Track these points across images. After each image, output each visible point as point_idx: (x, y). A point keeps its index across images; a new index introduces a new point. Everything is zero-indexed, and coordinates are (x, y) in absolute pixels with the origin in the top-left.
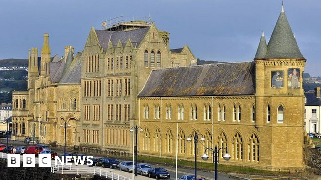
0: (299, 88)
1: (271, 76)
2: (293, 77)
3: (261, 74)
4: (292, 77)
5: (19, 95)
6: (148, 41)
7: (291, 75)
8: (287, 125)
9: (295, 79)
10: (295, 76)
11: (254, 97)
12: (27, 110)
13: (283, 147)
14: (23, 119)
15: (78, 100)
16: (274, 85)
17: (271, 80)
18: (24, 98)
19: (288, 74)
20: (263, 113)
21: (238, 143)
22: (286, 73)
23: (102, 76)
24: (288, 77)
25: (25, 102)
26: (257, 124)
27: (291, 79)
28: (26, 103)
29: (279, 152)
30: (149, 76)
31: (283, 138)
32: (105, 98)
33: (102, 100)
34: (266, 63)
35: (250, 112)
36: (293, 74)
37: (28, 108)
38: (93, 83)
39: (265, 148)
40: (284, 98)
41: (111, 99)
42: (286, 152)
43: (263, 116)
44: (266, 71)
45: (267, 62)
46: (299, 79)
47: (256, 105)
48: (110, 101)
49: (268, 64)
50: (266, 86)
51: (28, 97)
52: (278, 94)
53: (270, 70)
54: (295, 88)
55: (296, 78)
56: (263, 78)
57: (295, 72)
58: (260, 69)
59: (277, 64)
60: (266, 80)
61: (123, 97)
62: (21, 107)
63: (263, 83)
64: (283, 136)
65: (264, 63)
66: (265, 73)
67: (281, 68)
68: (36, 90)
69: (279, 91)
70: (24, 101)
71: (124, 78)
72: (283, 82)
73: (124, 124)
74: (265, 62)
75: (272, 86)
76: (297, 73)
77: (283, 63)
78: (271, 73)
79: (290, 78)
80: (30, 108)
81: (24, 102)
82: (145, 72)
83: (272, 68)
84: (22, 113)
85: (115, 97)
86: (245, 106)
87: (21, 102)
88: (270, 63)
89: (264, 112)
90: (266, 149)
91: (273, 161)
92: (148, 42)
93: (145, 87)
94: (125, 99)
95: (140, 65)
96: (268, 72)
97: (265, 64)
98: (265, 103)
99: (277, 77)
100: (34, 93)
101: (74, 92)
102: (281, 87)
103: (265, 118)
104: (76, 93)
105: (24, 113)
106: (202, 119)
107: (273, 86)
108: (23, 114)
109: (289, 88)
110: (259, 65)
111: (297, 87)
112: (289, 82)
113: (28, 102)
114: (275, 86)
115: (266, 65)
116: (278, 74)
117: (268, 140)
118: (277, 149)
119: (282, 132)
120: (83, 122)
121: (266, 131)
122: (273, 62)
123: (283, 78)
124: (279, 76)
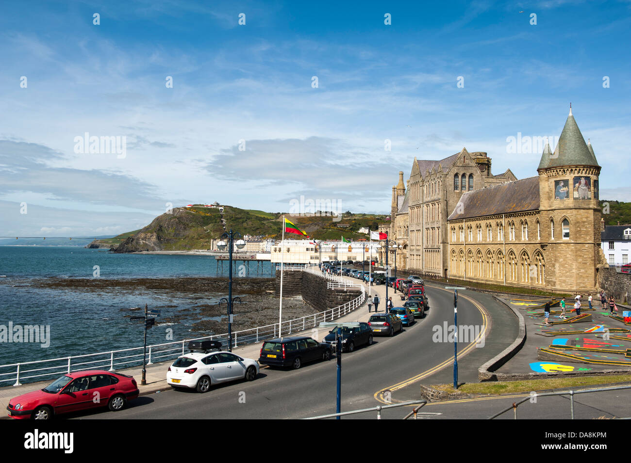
0: (590, 199)
2: (580, 186)
3: (545, 186)
4: (578, 187)
5: (383, 227)
7: (577, 184)
8: (573, 242)
9: (583, 189)
10: (583, 185)
11: (538, 211)
13: (569, 267)
16: (557, 196)
17: (554, 191)
19: (575, 183)
20: (547, 229)
21: (526, 263)
22: (571, 182)
23: (422, 203)
24: (574, 187)
26: (542, 242)
29: (564, 272)
30: (459, 200)
31: (569, 256)
32: (424, 223)
33: (422, 225)
34: (549, 172)
35: (536, 229)
36: (580, 183)
38: (416, 210)
39: (550, 268)
40: (569, 211)
41: (428, 224)
42: (573, 273)
43: (547, 233)
44: (549, 181)
46: (589, 188)
47: (541, 221)
49: (551, 173)
50: (549, 198)
51: (390, 230)
52: (562, 207)
53: (552, 180)
54: (584, 198)
55: (585, 188)
56: (546, 190)
57: (583, 181)
58: (544, 180)
59: (560, 173)
60: (550, 191)
63: (546, 195)
64: (569, 254)
65: (547, 173)
66: (548, 184)
67: (565, 176)
72: (568, 192)
75: (555, 198)
76: (586, 182)
77: (567, 172)
79: (576, 188)
82: (455, 196)
83: (555, 177)
85: (431, 222)
86: (531, 222)
88: (553, 173)
89: (549, 227)
90: (551, 270)
91: (558, 283)
92: (458, 166)
93: (455, 211)
94: (437, 223)
95: (450, 189)
96: (552, 183)
98: (548, 217)
99: (560, 188)
102: (565, 199)
103: (549, 235)
106: (497, 238)
109: (576, 199)
110: (543, 176)
111: (586, 198)
112: (576, 193)
113: (390, 233)
114: (558, 198)
115: (549, 175)
116: (562, 184)
117: (553, 259)
118: (562, 268)
119: (567, 249)
120: (410, 248)
121: (550, 249)
122: (555, 171)
123: (568, 188)
124: (563, 186)
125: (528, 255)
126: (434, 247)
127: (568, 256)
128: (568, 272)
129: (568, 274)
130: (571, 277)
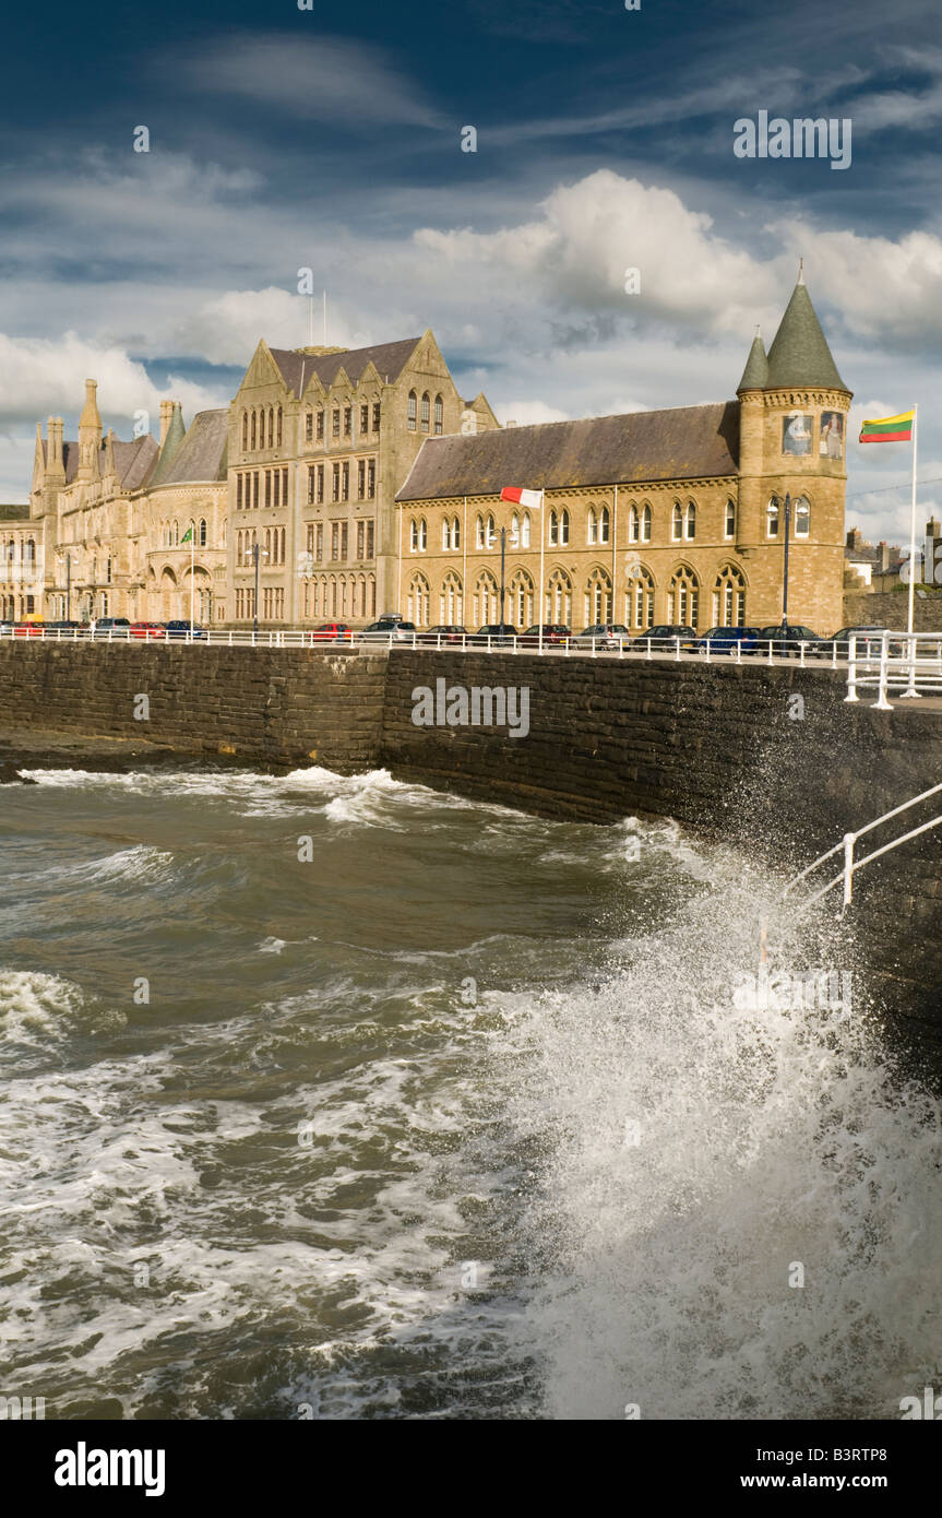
0: (841, 458)
2: (830, 431)
3: (755, 427)
4: (828, 433)
5: (17, 529)
6: (416, 369)
7: (826, 427)
8: (816, 542)
9: (834, 438)
10: (835, 429)
11: (733, 480)
14: (30, 588)
15: (211, 524)
16: (789, 449)
17: (780, 436)
18: (31, 536)
19: (822, 426)
20: (759, 517)
21: (684, 591)
22: (817, 422)
23: (291, 456)
24: (822, 431)
25: (33, 546)
26: (741, 542)
27: (826, 439)
28: (35, 549)
29: (797, 603)
30: (417, 453)
31: (808, 571)
32: (299, 509)
33: (291, 515)
34: (771, 398)
35: (720, 516)
36: (830, 426)
38: (262, 476)
39: (762, 596)
40: (813, 481)
41: (319, 511)
42: (814, 604)
43: (758, 524)
44: (768, 416)
45: (774, 396)
46: (840, 437)
47: (742, 499)
48: (315, 516)
49: (775, 400)
50: (767, 453)
52: (798, 469)
53: (777, 416)
54: (834, 457)
56: (760, 434)
57: (834, 421)
58: (754, 413)
59: (797, 401)
60: (770, 435)
61: (354, 504)
63: (759, 446)
64: (808, 568)
65: (765, 399)
66: (765, 423)
68: (59, 517)
69: (801, 463)
70: (31, 543)
71: (355, 459)
72: (811, 442)
73: (358, 566)
74: (767, 396)
75: (783, 450)
76: (838, 423)
77: (811, 398)
79: (824, 434)
80: (46, 561)
81: (29, 546)
82: (410, 443)
85: (329, 506)
86: (706, 503)
88: (782, 399)
89: (762, 512)
90: (765, 599)
92: (418, 373)
93: (411, 479)
94: (359, 509)
95: (401, 426)
96: (774, 420)
97: (768, 400)
98: (763, 492)
99: (796, 432)
100: (56, 525)
101: (200, 503)
102: (804, 455)
103: (763, 528)
106: (583, 540)
107: (786, 451)
109: (823, 457)
110: (751, 404)
111: (837, 457)
112: (824, 443)
114: (790, 452)
115: (769, 404)
116: (800, 424)
119: (805, 558)
120: (234, 571)
121: (765, 558)
122: (788, 395)
123: (813, 434)
124: (802, 429)
125: (689, 573)
126: (344, 567)
127: (806, 570)
128: (803, 603)
129: (804, 606)
130: (811, 612)
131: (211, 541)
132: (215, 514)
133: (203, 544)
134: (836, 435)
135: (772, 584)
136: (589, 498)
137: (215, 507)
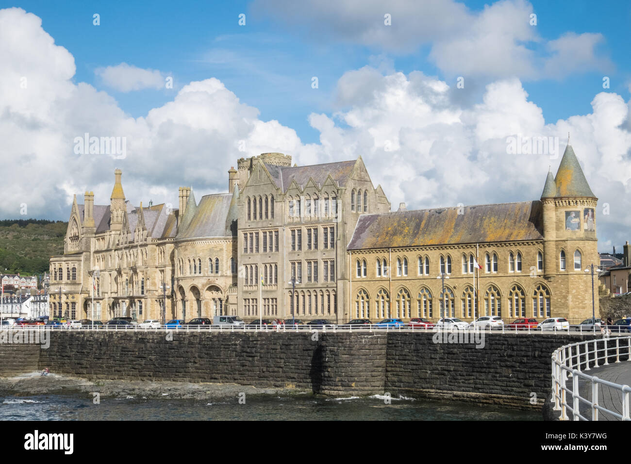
0: (594, 231)
1: (565, 218)
2: (589, 218)
3: (551, 215)
4: (587, 219)
5: (64, 261)
6: (355, 178)
7: (587, 216)
8: (585, 273)
10: (591, 217)
11: (541, 242)
12: (79, 284)
13: (582, 298)
14: (73, 297)
15: (222, 260)
16: (569, 227)
17: (564, 221)
18: (74, 265)
19: (585, 215)
20: (555, 260)
21: (517, 298)
22: (582, 214)
23: (280, 225)
24: (585, 218)
25: (75, 271)
26: (547, 273)
27: (587, 221)
28: (77, 273)
29: (577, 303)
30: (356, 223)
32: (285, 253)
33: (281, 257)
34: (558, 202)
35: (535, 260)
36: (588, 215)
37: (80, 280)
38: (261, 234)
39: (559, 300)
40: (581, 242)
41: (298, 255)
42: (585, 304)
43: (555, 264)
44: (557, 211)
45: (560, 201)
46: (593, 220)
47: (546, 251)
48: (296, 258)
49: (561, 203)
50: (558, 228)
51: (80, 265)
52: (574, 238)
53: (563, 211)
54: (591, 231)
56: (554, 219)
57: (590, 213)
58: (550, 209)
59: (572, 203)
60: (559, 222)
61: (321, 252)
62: (68, 279)
63: (554, 226)
64: (582, 286)
65: (555, 202)
66: (556, 214)
67: (577, 207)
68: (92, 253)
70: (74, 269)
71: (321, 227)
72: (579, 224)
73: (325, 286)
74: (557, 201)
75: (566, 228)
76: (592, 214)
77: (579, 202)
78: (564, 214)
79: (586, 220)
80: (84, 281)
81: (73, 271)
82: (353, 218)
83: (566, 208)
84: (71, 289)
85: (305, 253)
86: (528, 253)
87: (68, 271)
88: (564, 203)
89: (557, 258)
90: (560, 302)
92: (355, 180)
93: (353, 238)
94: (324, 254)
95: (348, 209)
96: (561, 213)
97: (557, 203)
98: (557, 248)
99: (572, 218)
100: (90, 258)
101: (215, 249)
102: (577, 230)
103: (558, 266)
104: (220, 251)
105: (75, 289)
106: (460, 271)
107: (568, 228)
108: (73, 289)
109: (586, 230)
110: (549, 205)
112: (586, 224)
113: (80, 271)
114: (570, 228)
115: (558, 205)
116: (574, 215)
117: (563, 291)
118: (575, 300)
119: (580, 281)
120: (243, 289)
121: (560, 281)
122: (567, 201)
123: (580, 220)
124: (575, 217)
125: (519, 288)
126: (316, 286)
127: (581, 287)
128: (580, 303)
129: (581, 305)
130: (584, 308)
131: (222, 271)
132: (225, 255)
133: (217, 272)
134: (591, 220)
135: (564, 294)
136: (462, 250)
137: (225, 251)
